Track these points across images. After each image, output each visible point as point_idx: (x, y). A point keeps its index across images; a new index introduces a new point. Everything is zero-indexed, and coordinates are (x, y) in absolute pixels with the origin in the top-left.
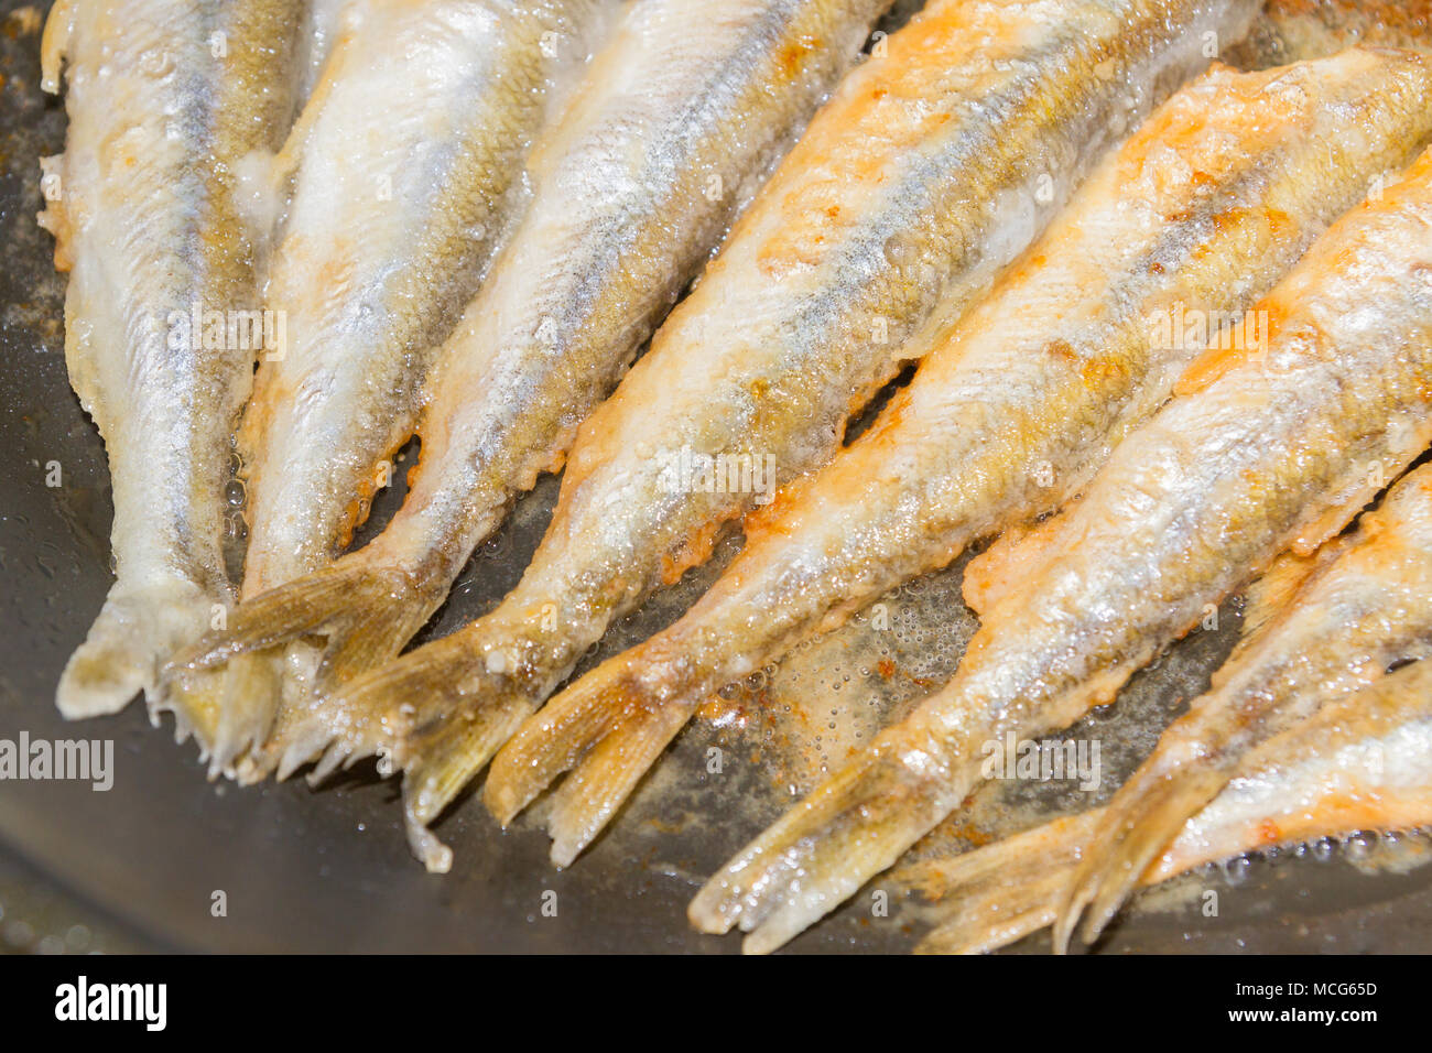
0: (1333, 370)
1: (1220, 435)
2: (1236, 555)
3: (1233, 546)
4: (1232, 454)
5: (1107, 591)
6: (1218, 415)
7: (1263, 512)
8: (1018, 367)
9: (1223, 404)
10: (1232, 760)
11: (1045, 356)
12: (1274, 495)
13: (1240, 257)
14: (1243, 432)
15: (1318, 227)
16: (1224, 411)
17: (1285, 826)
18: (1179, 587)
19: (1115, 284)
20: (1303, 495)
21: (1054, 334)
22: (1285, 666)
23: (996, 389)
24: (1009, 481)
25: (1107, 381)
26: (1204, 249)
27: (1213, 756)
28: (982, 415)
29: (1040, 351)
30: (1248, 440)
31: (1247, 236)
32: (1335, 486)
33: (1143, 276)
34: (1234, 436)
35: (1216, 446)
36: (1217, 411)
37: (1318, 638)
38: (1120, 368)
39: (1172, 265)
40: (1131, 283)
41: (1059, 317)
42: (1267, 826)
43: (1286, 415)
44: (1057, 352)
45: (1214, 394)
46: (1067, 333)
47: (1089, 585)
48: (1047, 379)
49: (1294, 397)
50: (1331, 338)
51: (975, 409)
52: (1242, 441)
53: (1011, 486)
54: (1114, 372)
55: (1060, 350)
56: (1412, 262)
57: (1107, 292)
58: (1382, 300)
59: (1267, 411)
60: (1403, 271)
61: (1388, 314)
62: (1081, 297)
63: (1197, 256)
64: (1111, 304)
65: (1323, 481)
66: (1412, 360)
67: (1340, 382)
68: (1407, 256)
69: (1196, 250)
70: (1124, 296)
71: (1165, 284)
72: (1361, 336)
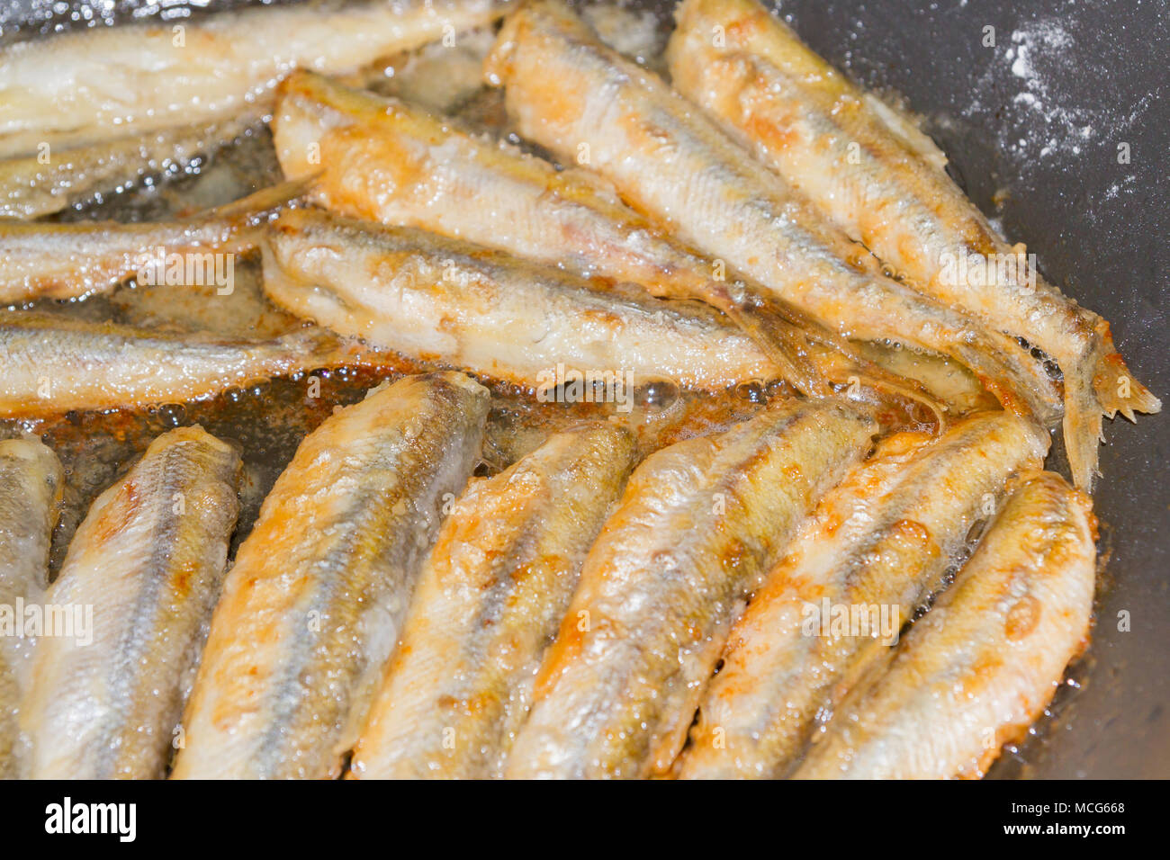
0: (631, 642)
1: (576, 714)
4: (589, 723)
6: (568, 702)
8: (422, 724)
9: (568, 694)
11: (438, 710)
12: (628, 739)
13: (539, 594)
14: (590, 706)
15: (581, 556)
16: (571, 698)
19: (465, 644)
20: (646, 732)
21: (438, 693)
23: (414, 745)
25: (486, 710)
26: (513, 598)
29: (432, 708)
30: (595, 710)
31: (538, 577)
33: (481, 632)
34: (585, 711)
35: (576, 723)
36: (567, 700)
38: (491, 697)
39: (497, 617)
40: (475, 640)
41: (436, 680)
43: (613, 683)
44: (444, 704)
45: (560, 690)
46: (446, 689)
49: (613, 669)
50: (621, 622)
52: (591, 712)
54: (488, 702)
55: (446, 702)
56: (652, 553)
57: (461, 652)
58: (642, 585)
59: (600, 686)
60: (648, 562)
61: (650, 593)
62: (446, 662)
63: (511, 605)
64: (468, 658)
65: (654, 717)
66: (678, 616)
67: (639, 648)
68: (646, 551)
69: (509, 601)
70: (474, 649)
71: (498, 631)
72: (639, 613)
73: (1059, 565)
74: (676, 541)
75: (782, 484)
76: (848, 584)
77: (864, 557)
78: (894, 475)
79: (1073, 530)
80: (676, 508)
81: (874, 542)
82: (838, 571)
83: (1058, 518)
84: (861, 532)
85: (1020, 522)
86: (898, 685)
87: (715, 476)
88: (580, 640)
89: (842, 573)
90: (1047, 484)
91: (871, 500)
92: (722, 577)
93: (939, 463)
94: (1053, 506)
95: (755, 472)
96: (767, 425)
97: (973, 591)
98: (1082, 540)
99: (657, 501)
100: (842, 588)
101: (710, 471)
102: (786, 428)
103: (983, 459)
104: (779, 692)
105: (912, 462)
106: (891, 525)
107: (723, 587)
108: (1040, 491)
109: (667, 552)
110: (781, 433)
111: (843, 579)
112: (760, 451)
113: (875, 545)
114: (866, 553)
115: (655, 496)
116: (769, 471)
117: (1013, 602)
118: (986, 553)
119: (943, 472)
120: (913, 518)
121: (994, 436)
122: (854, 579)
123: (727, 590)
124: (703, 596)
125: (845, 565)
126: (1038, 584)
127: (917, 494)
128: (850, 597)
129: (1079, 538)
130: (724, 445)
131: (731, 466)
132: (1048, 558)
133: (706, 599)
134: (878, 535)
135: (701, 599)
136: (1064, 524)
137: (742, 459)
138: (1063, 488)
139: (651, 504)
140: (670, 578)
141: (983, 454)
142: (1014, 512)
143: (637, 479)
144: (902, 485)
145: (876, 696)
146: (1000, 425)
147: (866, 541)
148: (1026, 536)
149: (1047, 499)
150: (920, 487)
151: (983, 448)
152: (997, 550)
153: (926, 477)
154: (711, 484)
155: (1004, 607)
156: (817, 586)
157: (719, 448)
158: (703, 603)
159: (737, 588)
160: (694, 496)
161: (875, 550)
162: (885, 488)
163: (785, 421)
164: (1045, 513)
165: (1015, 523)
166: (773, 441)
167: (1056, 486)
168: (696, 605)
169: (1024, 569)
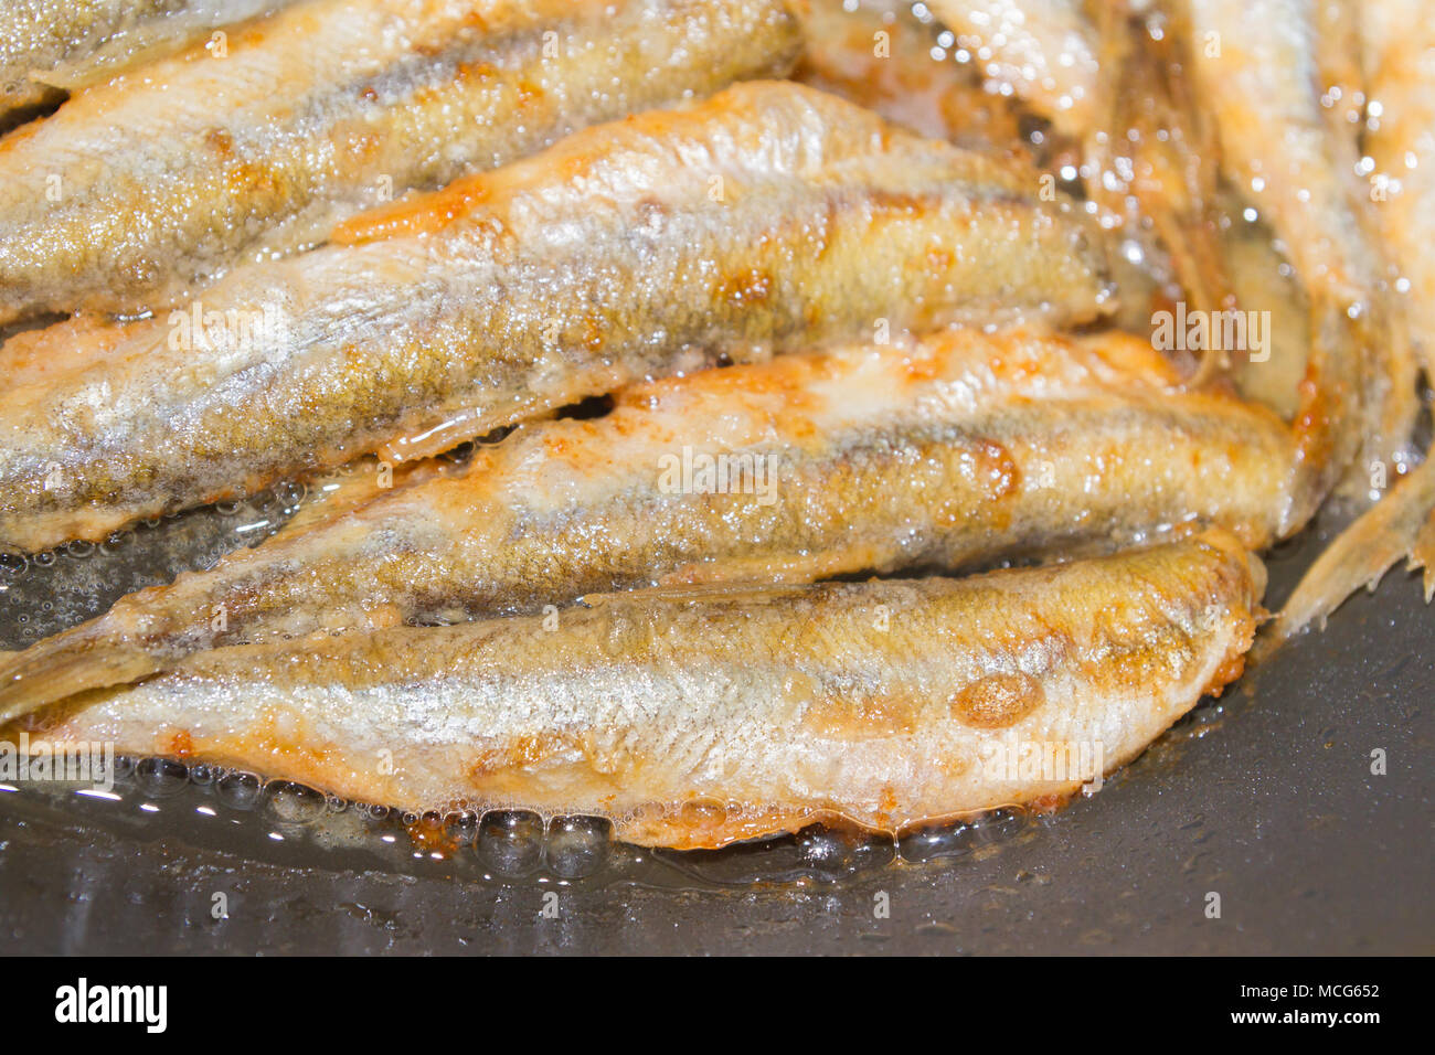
0: (501, 275)
1: (346, 297)
2: (301, 434)
3: (302, 423)
4: (344, 322)
5: (135, 418)
6: (355, 276)
7: (351, 399)
8: (165, 139)
9: (367, 266)
10: (179, 652)
11: (200, 140)
12: (371, 385)
13: (470, 119)
14: (371, 304)
15: (580, 123)
16: (364, 274)
17: (202, 747)
18: (219, 445)
19: (318, 94)
20: (405, 396)
21: (221, 118)
22: (292, 573)
23: (130, 154)
24: (93, 259)
25: (256, 194)
26: (430, 94)
27: (156, 638)
28: (96, 177)
29: (196, 133)
30: (370, 315)
31: (491, 98)
32: (450, 402)
33: (350, 97)
34: (359, 304)
35: (336, 308)
36: (357, 273)
37: (343, 557)
38: (276, 185)
39: (389, 98)
40: (333, 99)
41: (239, 104)
42: (183, 738)
43: (426, 303)
44: (215, 141)
45: (367, 253)
46: (237, 125)
47: (119, 404)
48: (188, 164)
49: (444, 288)
50: (517, 241)
51: (91, 167)
52: (362, 312)
53: (94, 266)
54: (268, 186)
55: (220, 142)
56: (647, 195)
57: (303, 98)
58: (592, 221)
59: (409, 291)
60: (631, 201)
61: (592, 239)
62: (275, 93)
63: (419, 100)
64: (300, 112)
65: (437, 392)
66: (592, 299)
67: (503, 289)
68: (643, 185)
69: (422, 92)
70: (318, 108)
71: (371, 115)
72: (550, 251)
73: (1122, 680)
74: (691, 206)
75: (909, 262)
76: (846, 456)
77: (902, 442)
78: (1066, 383)
79: (1187, 655)
80: (742, 169)
81: (938, 437)
82: (856, 430)
83: (1186, 625)
84: (939, 411)
85: (1133, 583)
86: (758, 633)
87: (836, 178)
88: (454, 217)
89: (856, 437)
90: (1224, 569)
91: (1002, 385)
92: (701, 303)
93: (1128, 421)
94: (1197, 603)
95: (888, 216)
96: (972, 175)
97: (977, 610)
98: (1186, 678)
99: (728, 140)
100: (834, 454)
101: (837, 166)
102: (988, 201)
103: (1188, 467)
104: (613, 502)
105: (1109, 388)
106: (979, 437)
107: (690, 316)
108: (1204, 569)
109: (665, 210)
110: (975, 202)
111: (847, 445)
112: (924, 198)
113: (933, 443)
114: (911, 441)
115: (734, 133)
116: (907, 231)
117: (1007, 669)
118: (1048, 580)
119: (1120, 436)
120: (1017, 455)
121: (1236, 453)
122: (861, 459)
123: (694, 324)
124: (649, 303)
125: (873, 430)
126: (1067, 678)
127: (1057, 430)
128: (828, 475)
129: (1184, 673)
130: (896, 151)
131: (868, 184)
132: (1115, 658)
133: (650, 310)
134: (952, 434)
135: (644, 307)
136: (1186, 640)
137: (892, 187)
138: (1239, 594)
139: (717, 138)
140: (634, 244)
141: (1196, 460)
142: (1144, 565)
143: (740, 94)
144: (1056, 403)
145: (713, 620)
146: (1262, 446)
147: (931, 427)
148: (1120, 607)
149: (1200, 588)
150: (1072, 427)
151: (1204, 454)
152: (1063, 591)
153: (1093, 422)
154: (817, 181)
155: (990, 665)
156: (809, 424)
157: (885, 148)
158: (642, 314)
159: (712, 334)
160: (780, 176)
161: (926, 448)
162: (1038, 388)
163: (999, 191)
164: (1178, 602)
165: (1127, 578)
166: (955, 203)
167: (1232, 583)
168: (631, 306)
169: (1071, 644)
